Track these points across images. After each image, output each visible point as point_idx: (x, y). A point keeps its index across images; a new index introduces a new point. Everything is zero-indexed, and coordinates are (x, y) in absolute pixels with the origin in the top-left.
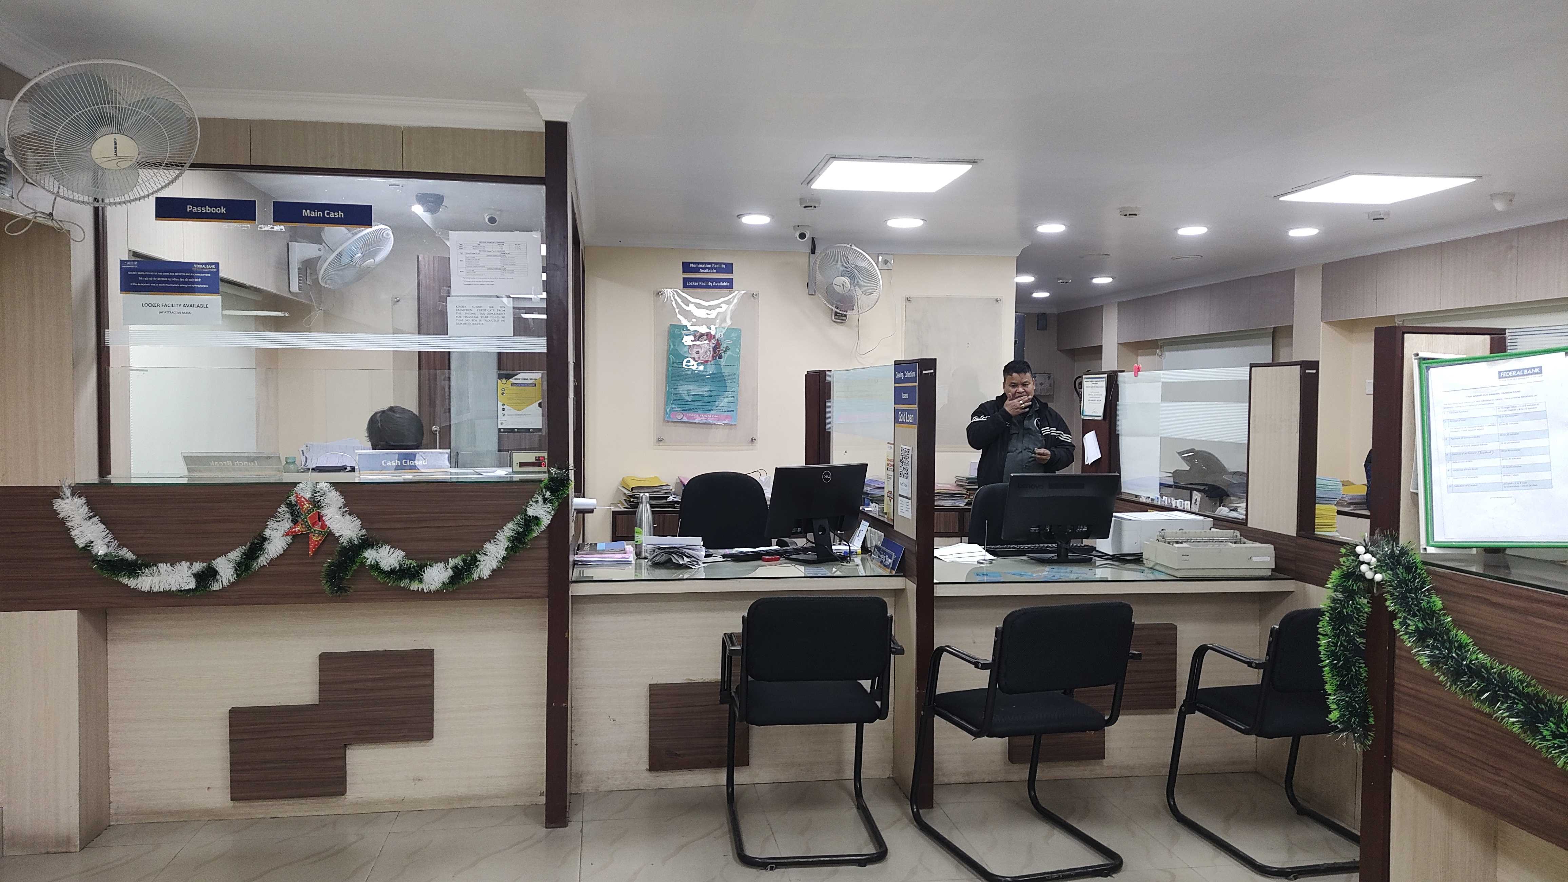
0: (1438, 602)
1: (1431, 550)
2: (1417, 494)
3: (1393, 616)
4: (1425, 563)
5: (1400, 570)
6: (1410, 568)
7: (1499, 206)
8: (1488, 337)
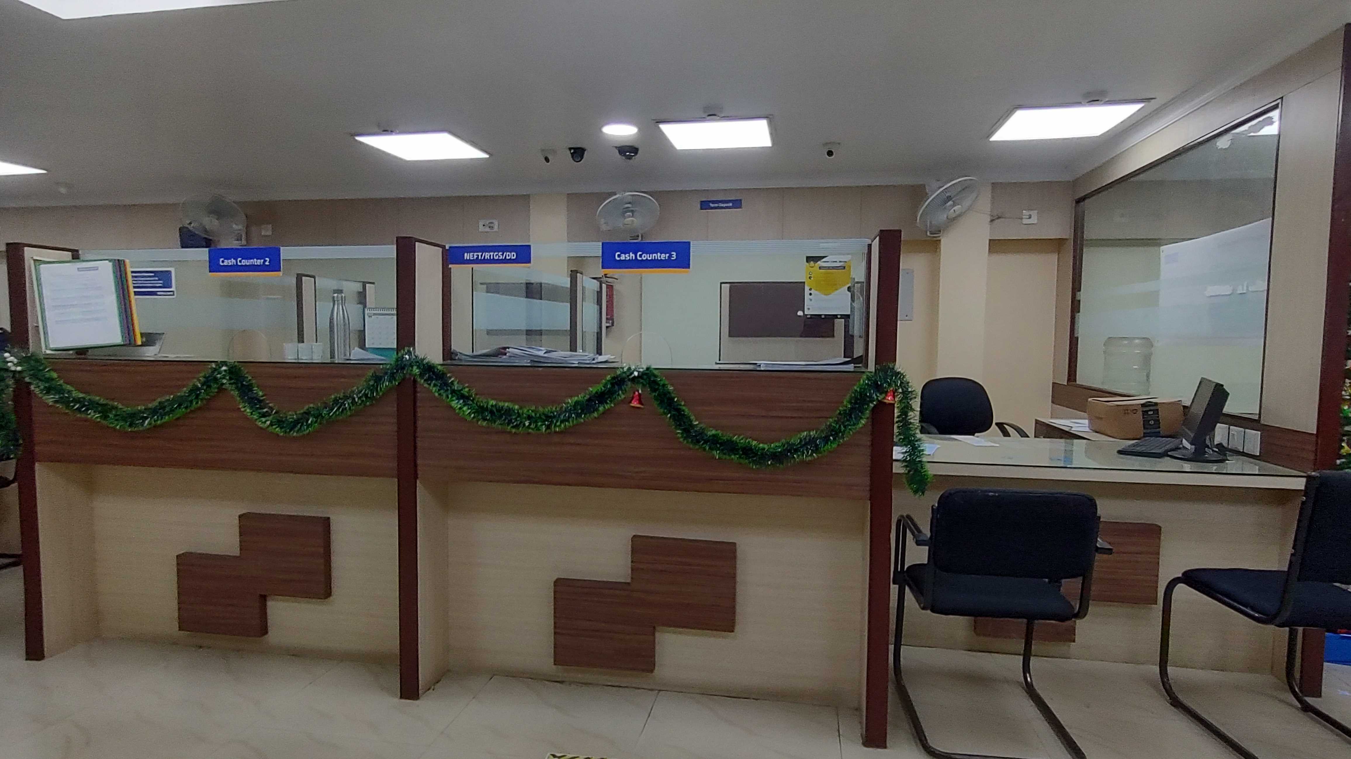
0: (55, 375)
1: (48, 352)
2: (38, 327)
3: (30, 384)
4: (45, 358)
5: (32, 362)
6: (37, 361)
7: (63, 190)
8: (70, 253)
